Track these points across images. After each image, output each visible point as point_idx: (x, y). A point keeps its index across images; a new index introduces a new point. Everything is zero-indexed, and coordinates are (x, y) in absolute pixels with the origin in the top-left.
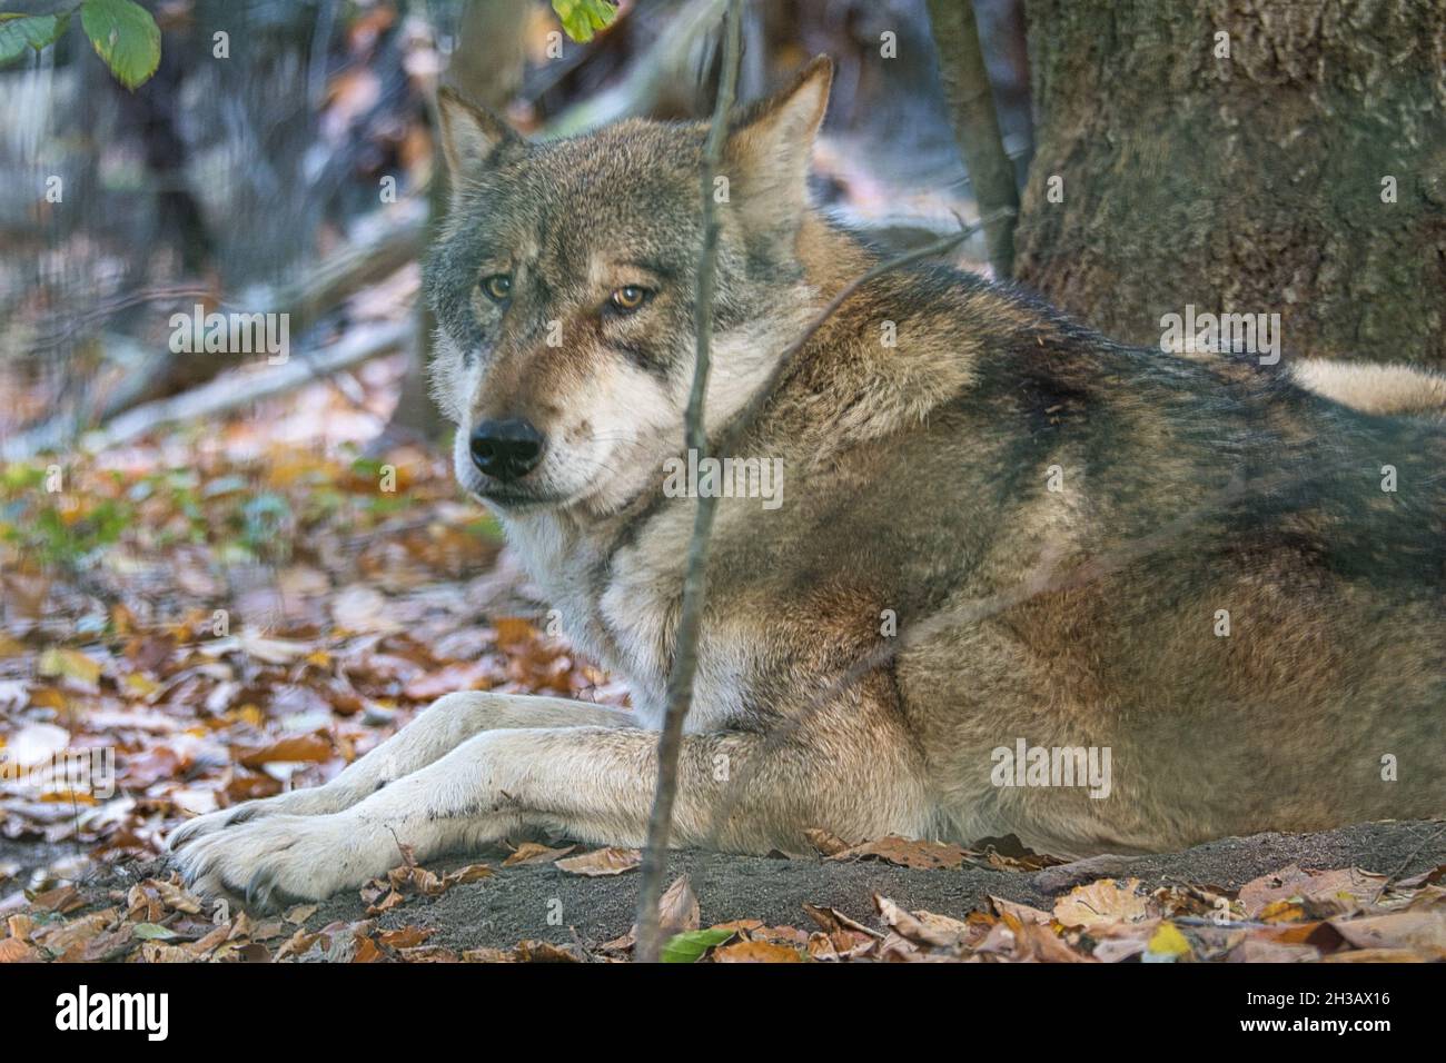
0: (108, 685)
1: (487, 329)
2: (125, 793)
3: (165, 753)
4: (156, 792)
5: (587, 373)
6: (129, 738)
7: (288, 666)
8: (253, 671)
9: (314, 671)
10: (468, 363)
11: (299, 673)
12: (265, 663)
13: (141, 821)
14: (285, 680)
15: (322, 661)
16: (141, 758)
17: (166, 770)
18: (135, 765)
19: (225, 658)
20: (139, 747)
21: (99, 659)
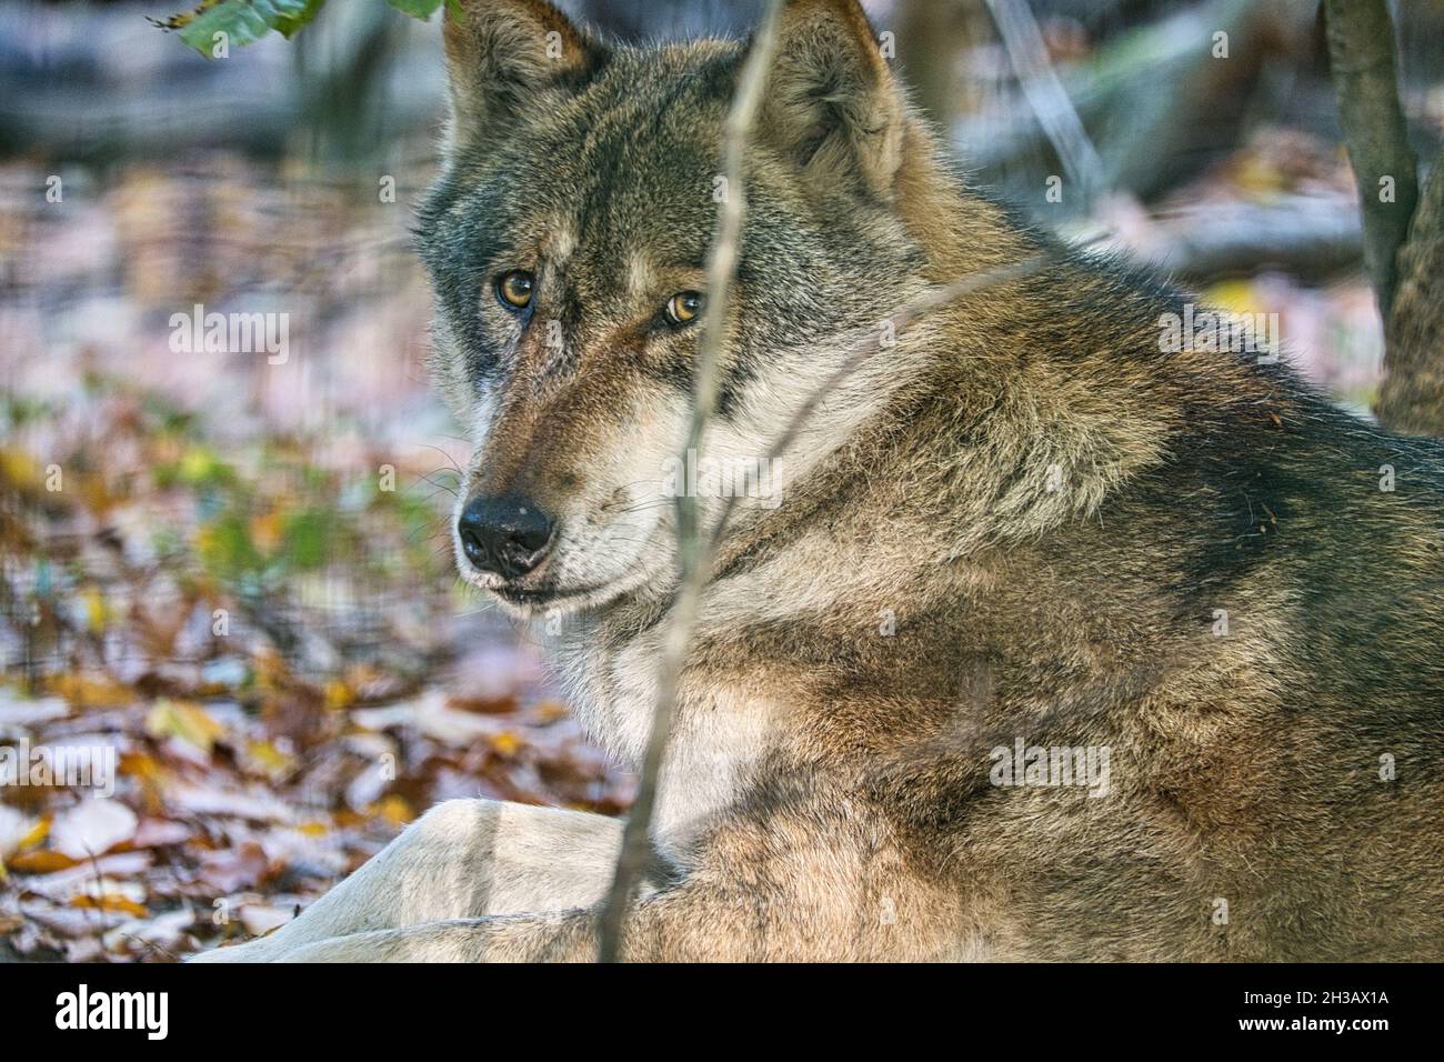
0: (222, 754)
1: (501, 351)
2: (186, 902)
3: (256, 853)
4: (225, 905)
5: (626, 417)
6: (216, 829)
7: (464, 750)
8: (421, 752)
9: (495, 758)
10: (478, 394)
11: (475, 759)
12: (438, 742)
13: (195, 942)
14: (456, 766)
15: (506, 747)
16: (222, 858)
17: (250, 876)
18: (213, 867)
19: (391, 732)
20: (226, 843)
21: (223, 720)
